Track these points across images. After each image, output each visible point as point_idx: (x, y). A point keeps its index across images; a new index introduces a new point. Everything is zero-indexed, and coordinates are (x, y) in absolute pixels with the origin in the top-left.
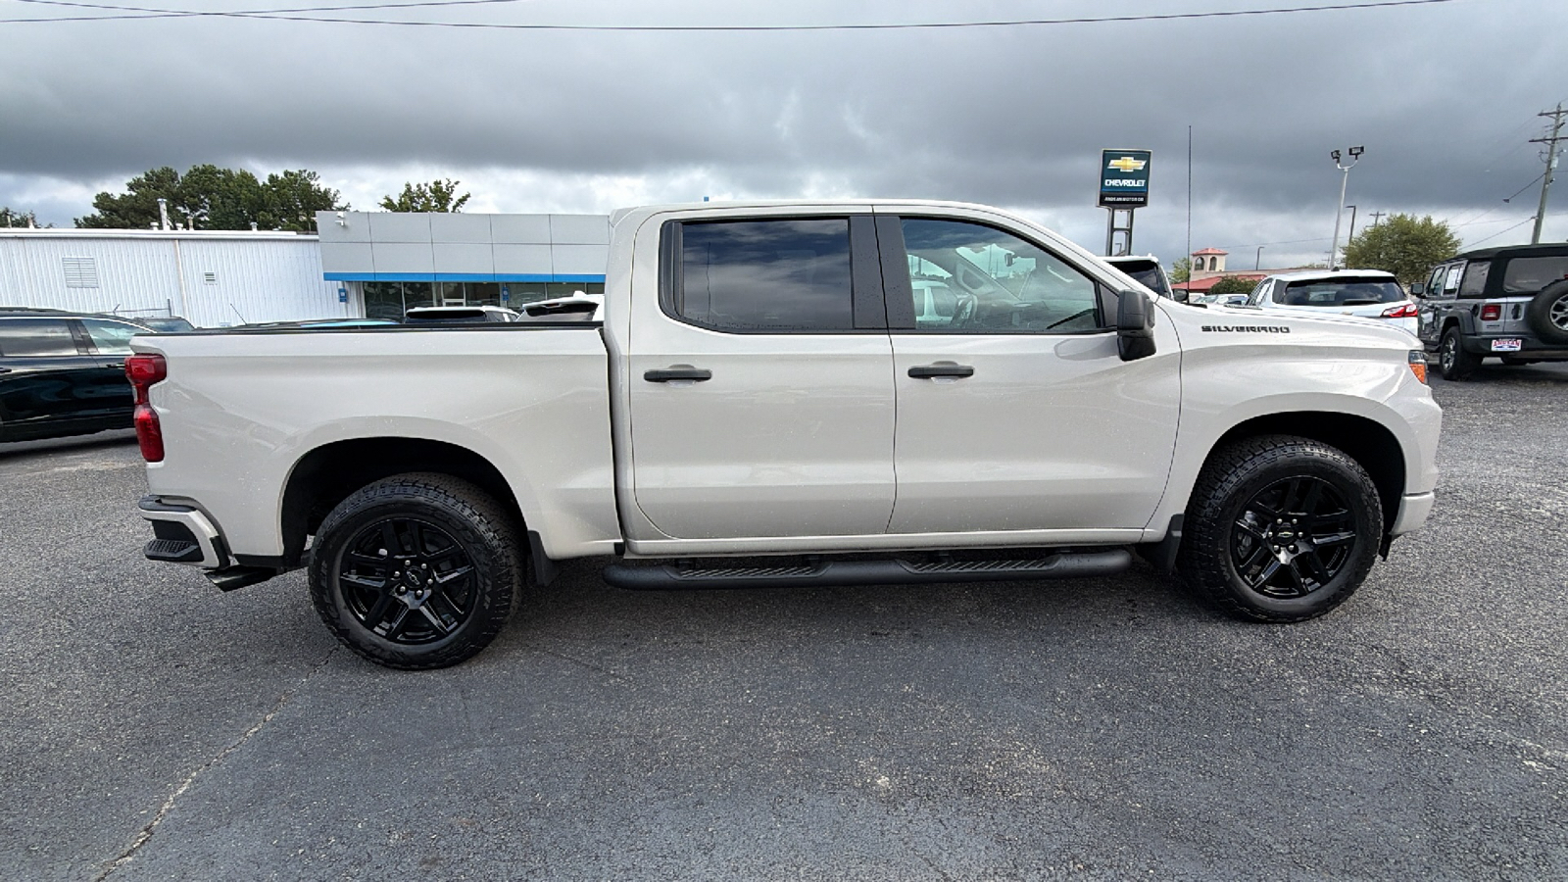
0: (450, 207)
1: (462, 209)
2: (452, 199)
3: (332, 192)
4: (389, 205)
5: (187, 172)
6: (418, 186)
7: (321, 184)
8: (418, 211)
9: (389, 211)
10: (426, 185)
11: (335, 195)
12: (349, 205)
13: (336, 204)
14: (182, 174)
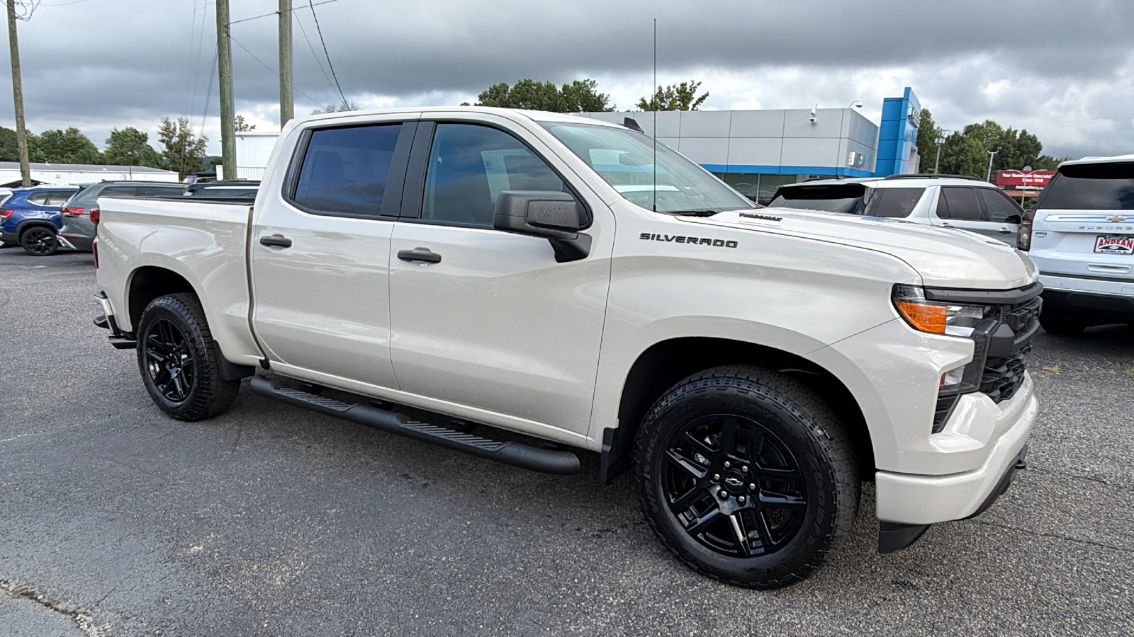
0: (690, 106)
1: (700, 107)
2: (693, 98)
3: (605, 96)
4: (643, 105)
5: (514, 85)
6: (669, 88)
7: (598, 91)
8: (665, 110)
9: (643, 110)
10: (674, 87)
11: (606, 98)
12: (615, 107)
13: (606, 106)
14: (511, 87)
